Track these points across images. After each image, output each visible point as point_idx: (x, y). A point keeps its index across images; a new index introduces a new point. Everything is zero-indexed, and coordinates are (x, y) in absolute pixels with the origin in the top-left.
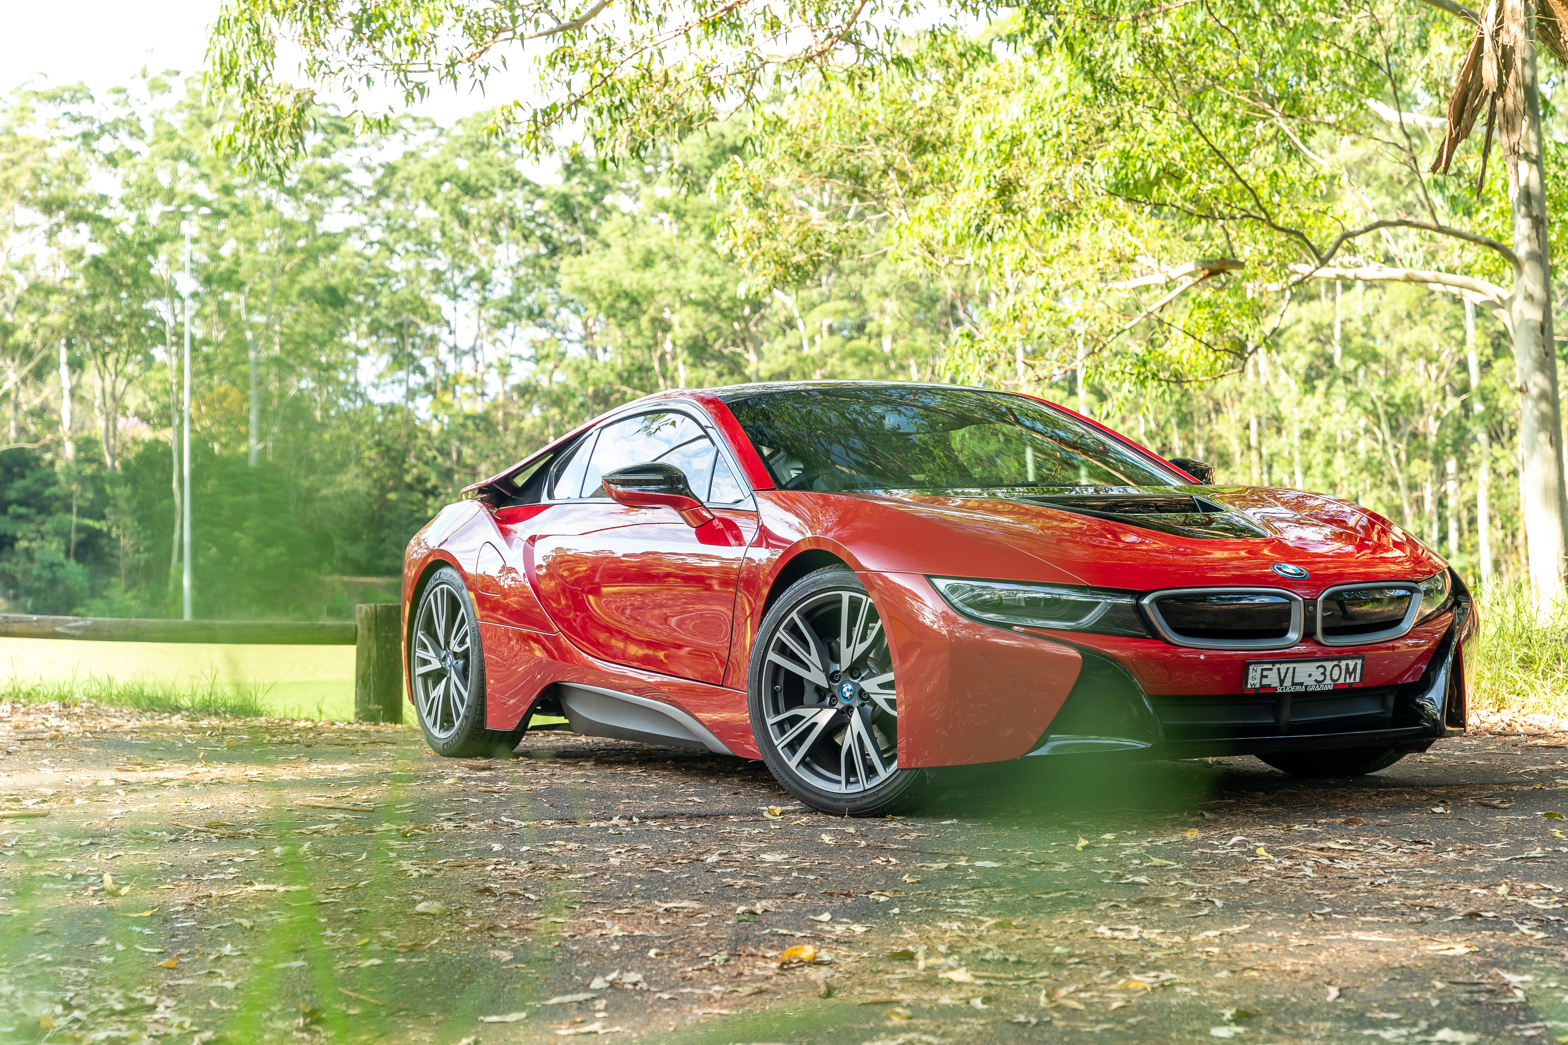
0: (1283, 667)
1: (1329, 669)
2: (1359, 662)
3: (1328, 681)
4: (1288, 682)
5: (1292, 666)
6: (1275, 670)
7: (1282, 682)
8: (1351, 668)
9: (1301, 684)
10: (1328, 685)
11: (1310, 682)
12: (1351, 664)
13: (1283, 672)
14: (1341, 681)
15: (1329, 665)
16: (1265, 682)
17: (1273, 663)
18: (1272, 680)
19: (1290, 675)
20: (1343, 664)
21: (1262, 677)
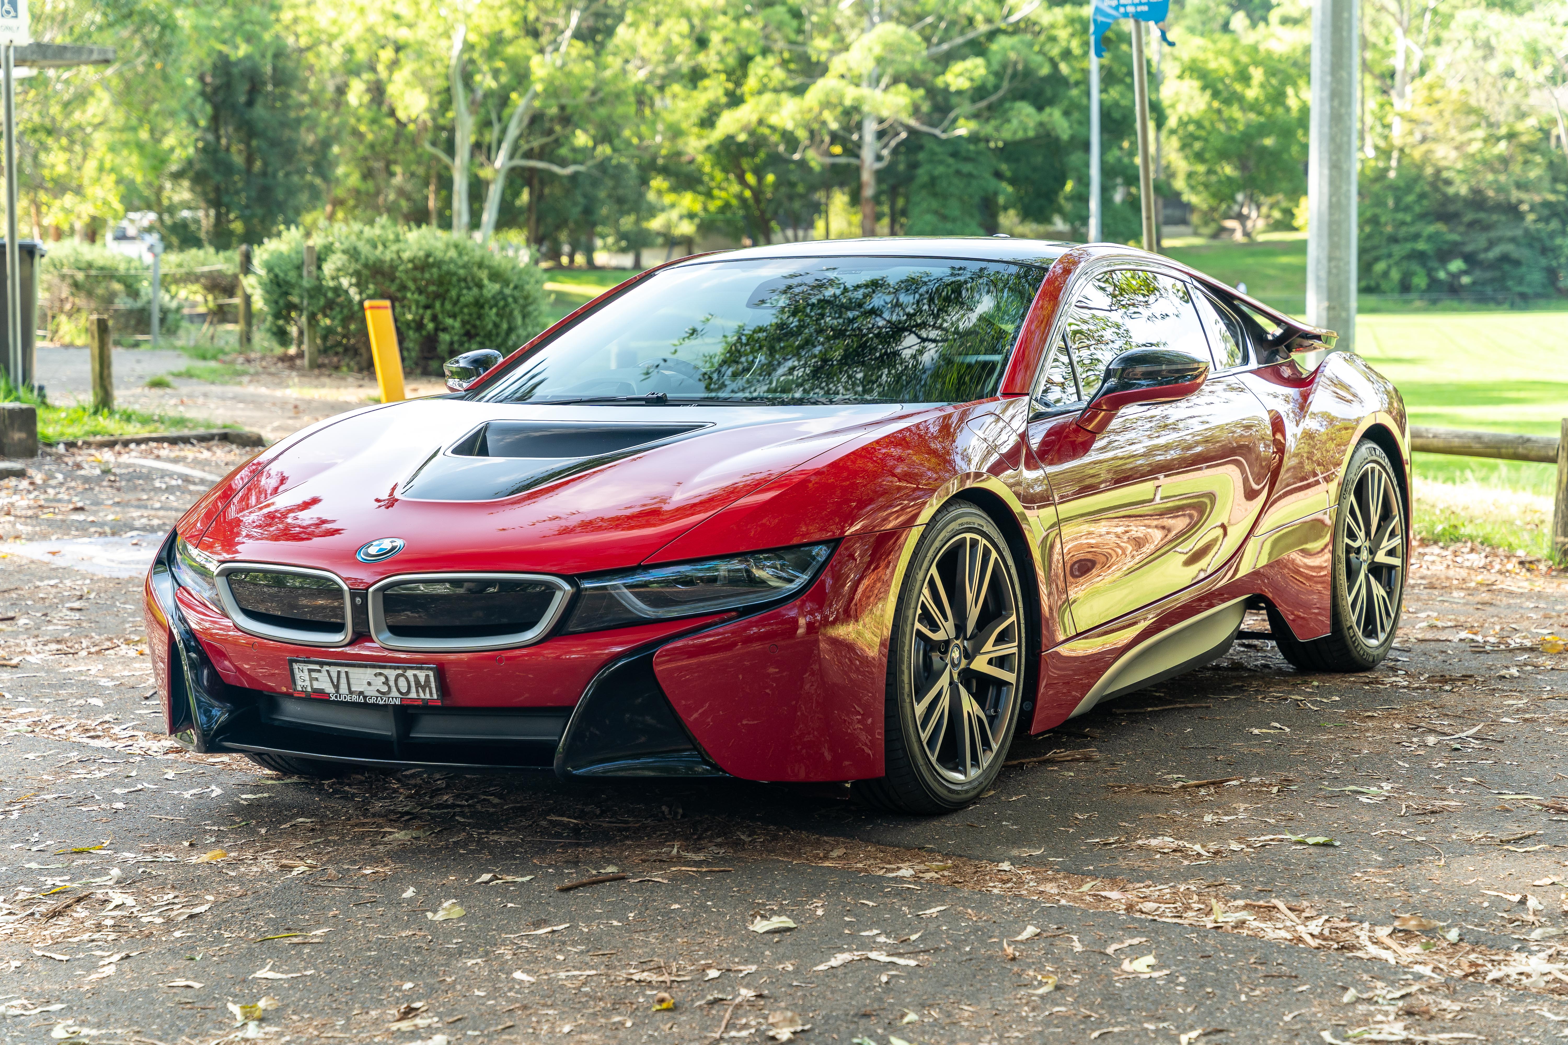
0: (334, 670)
1: (392, 679)
2: (431, 674)
3: (394, 693)
4: (344, 689)
5: (343, 670)
6: (325, 673)
7: (337, 687)
8: (422, 680)
9: (361, 693)
10: (395, 698)
11: (371, 692)
12: (422, 675)
13: (334, 675)
14: (413, 695)
15: (392, 674)
16: (316, 685)
17: (322, 664)
18: (324, 684)
19: (343, 680)
20: (410, 673)
21: (312, 679)
